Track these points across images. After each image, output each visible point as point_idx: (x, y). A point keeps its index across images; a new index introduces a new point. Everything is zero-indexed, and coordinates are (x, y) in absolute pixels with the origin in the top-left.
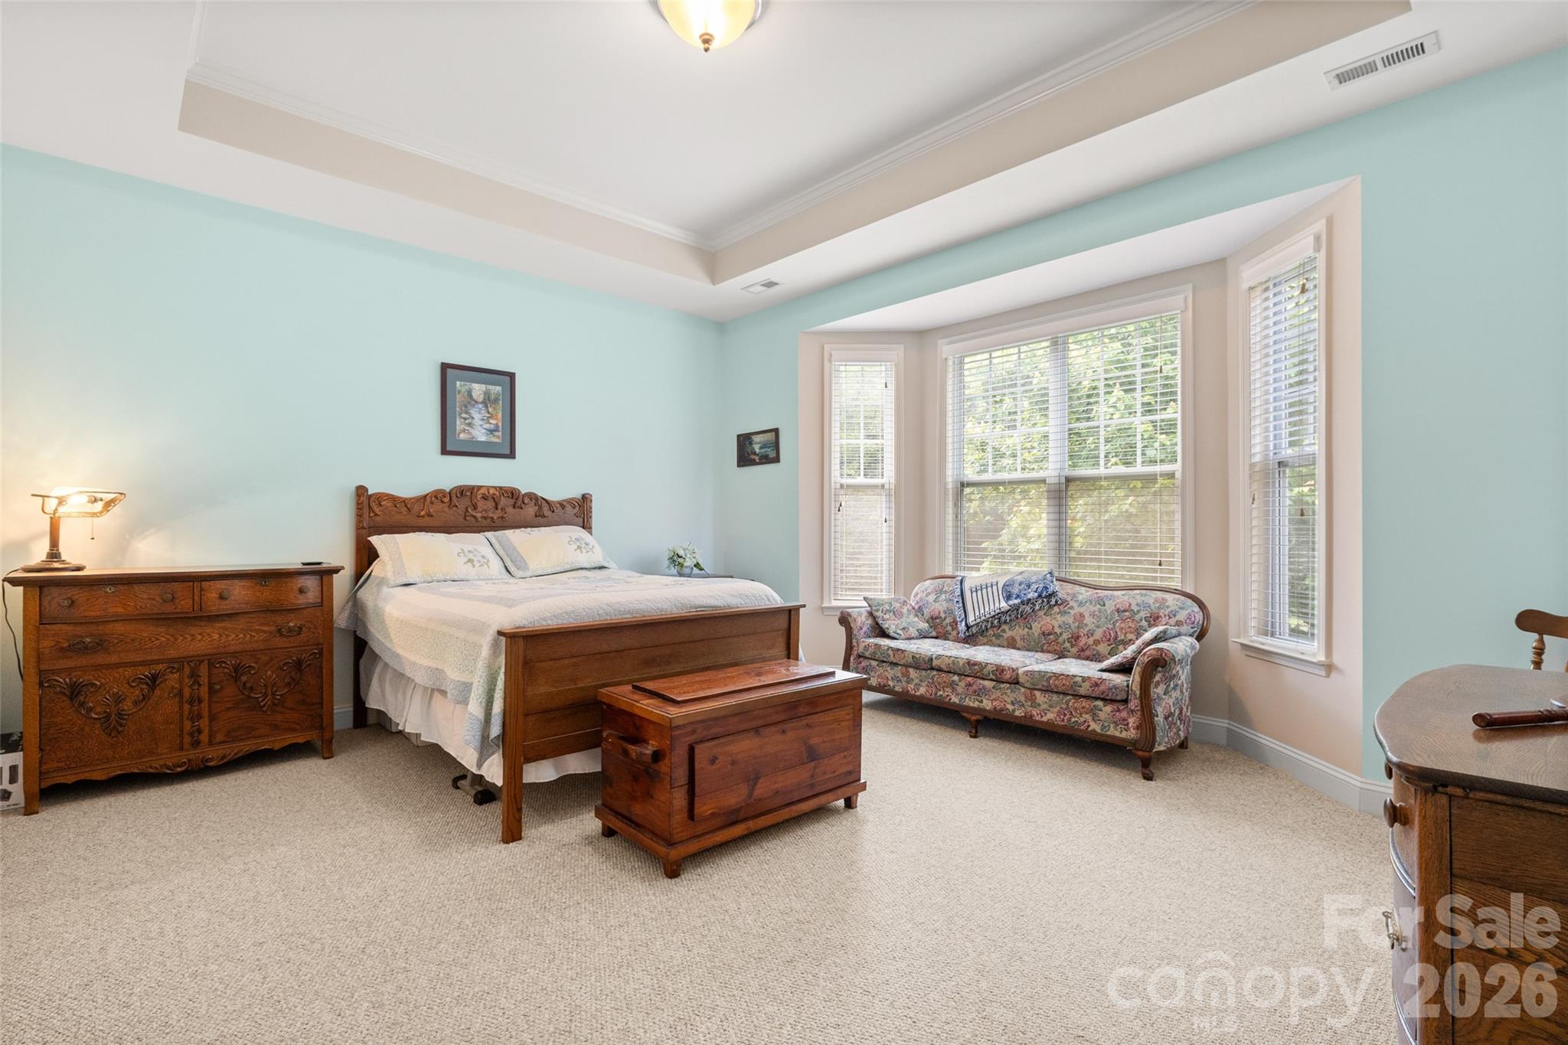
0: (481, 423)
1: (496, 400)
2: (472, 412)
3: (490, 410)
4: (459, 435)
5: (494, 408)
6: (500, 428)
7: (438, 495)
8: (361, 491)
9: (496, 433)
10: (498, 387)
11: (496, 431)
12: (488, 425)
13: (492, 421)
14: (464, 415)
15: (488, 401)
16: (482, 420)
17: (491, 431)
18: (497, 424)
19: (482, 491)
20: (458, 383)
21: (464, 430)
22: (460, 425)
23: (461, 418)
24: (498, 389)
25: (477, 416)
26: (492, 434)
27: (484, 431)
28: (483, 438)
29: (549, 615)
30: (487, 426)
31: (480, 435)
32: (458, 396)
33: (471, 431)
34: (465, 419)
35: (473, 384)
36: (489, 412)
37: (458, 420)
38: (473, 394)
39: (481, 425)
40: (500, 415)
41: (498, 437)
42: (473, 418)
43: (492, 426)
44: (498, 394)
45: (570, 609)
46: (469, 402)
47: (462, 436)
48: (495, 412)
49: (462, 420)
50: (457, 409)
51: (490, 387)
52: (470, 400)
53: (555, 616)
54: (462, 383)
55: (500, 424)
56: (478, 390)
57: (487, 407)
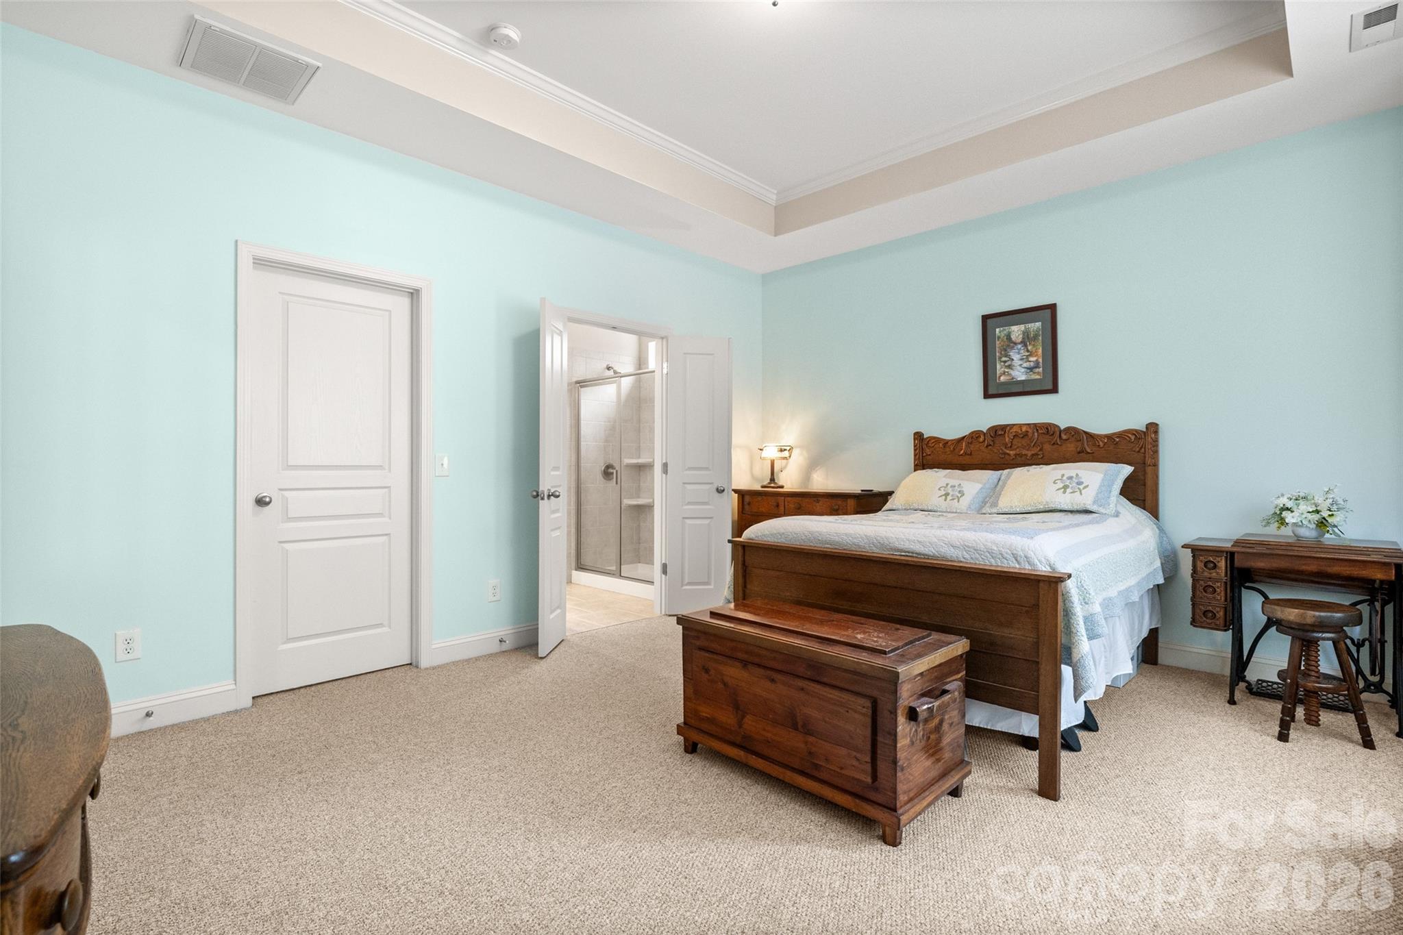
0: (1020, 362)
1: (1036, 337)
2: (1011, 354)
3: (1029, 348)
4: (1000, 377)
5: (1034, 345)
6: (1041, 364)
7: (975, 436)
8: (918, 436)
9: (1037, 370)
10: (1037, 323)
11: (1036, 367)
12: (1028, 363)
13: (1031, 359)
14: (1004, 359)
15: (1027, 339)
16: (1022, 359)
17: (1031, 369)
18: (1037, 360)
19: (1014, 430)
20: (997, 330)
21: (1004, 373)
22: (999, 368)
23: (1001, 362)
24: (1038, 324)
25: (1016, 357)
26: (1032, 371)
27: (1023, 370)
28: (1023, 378)
29: (768, 533)
30: (1025, 365)
31: (1020, 374)
32: (997, 342)
33: (1011, 372)
34: (1005, 362)
35: (1012, 327)
36: (1028, 351)
37: (998, 365)
38: (1012, 337)
39: (1021, 365)
40: (1040, 351)
41: (1038, 373)
42: (1013, 360)
43: (1032, 364)
44: (1038, 330)
45: (782, 531)
46: (1008, 346)
47: (1003, 379)
48: (1034, 349)
49: (1002, 363)
50: (997, 354)
51: (1030, 325)
52: (1010, 343)
53: (771, 535)
54: (1002, 329)
55: (1040, 360)
56: (1017, 331)
57: (1026, 346)
